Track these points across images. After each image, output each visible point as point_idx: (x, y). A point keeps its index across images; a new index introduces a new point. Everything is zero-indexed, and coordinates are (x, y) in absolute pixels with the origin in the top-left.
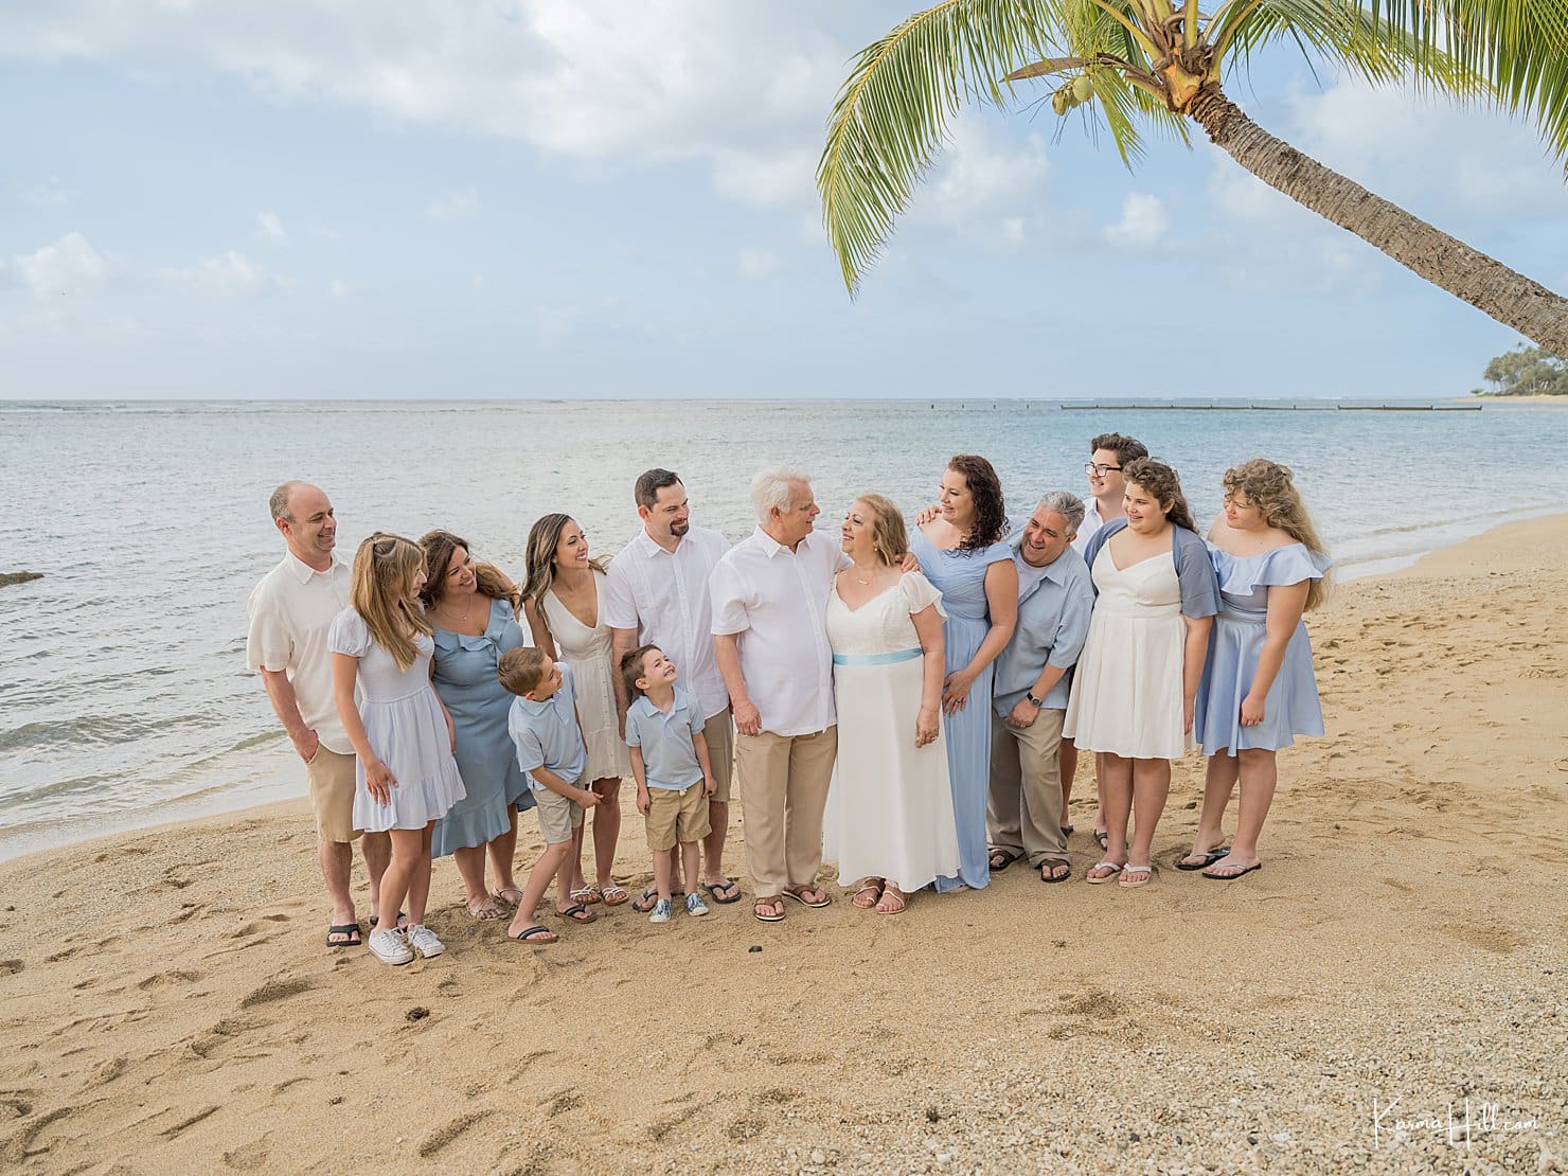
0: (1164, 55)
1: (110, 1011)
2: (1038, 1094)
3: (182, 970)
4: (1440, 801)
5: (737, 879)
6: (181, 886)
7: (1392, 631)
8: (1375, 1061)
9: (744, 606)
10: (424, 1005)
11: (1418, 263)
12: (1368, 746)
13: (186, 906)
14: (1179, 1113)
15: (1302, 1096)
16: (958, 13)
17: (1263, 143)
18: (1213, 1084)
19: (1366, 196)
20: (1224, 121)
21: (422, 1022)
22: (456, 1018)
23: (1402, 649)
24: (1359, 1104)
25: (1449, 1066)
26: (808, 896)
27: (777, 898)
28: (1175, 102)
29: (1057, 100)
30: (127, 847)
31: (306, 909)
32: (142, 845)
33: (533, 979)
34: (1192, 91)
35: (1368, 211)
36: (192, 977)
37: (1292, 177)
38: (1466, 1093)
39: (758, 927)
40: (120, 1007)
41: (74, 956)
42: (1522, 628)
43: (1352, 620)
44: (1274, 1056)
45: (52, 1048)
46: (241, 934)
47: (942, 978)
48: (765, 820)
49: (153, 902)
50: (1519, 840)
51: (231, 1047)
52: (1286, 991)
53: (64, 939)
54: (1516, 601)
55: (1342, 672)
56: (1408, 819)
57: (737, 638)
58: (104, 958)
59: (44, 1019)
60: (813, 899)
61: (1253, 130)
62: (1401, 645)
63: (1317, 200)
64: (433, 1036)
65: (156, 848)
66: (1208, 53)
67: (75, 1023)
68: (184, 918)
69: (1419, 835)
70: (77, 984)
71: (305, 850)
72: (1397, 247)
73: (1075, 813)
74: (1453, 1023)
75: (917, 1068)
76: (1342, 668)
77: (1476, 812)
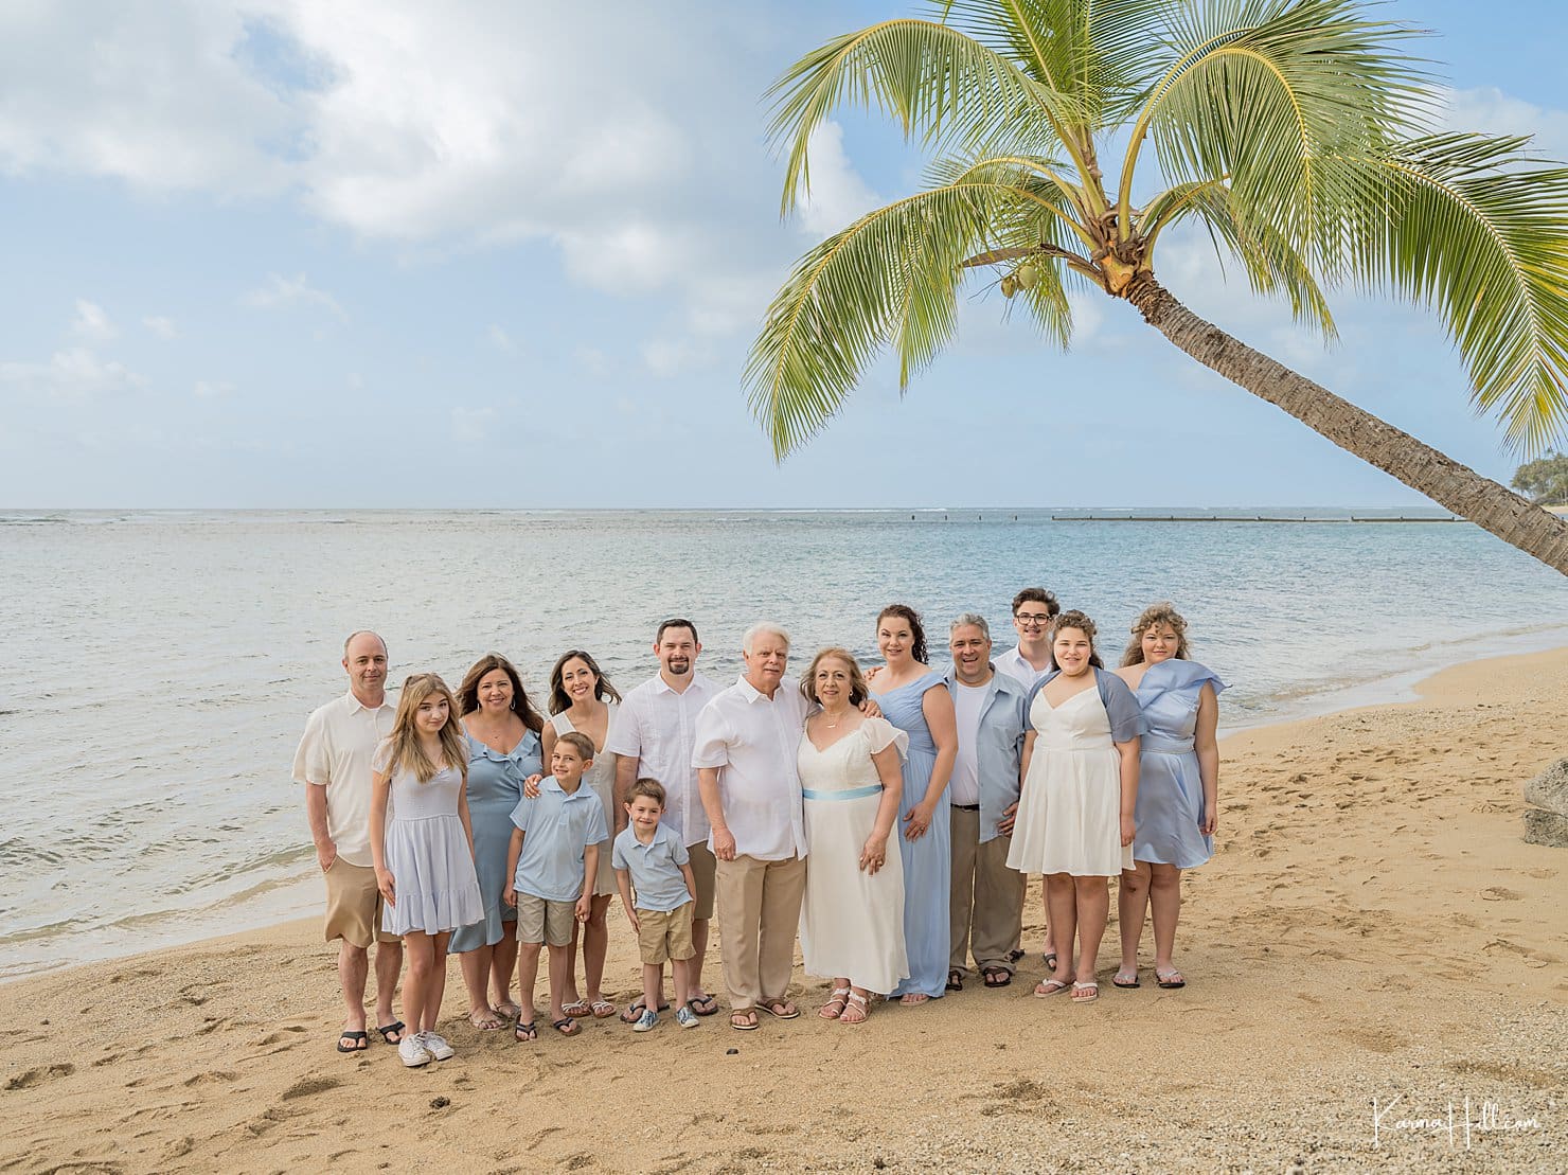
0: (1101, 247)
1: (164, 1103)
2: (966, 1151)
3: (223, 1071)
4: (1366, 928)
5: (714, 996)
6: (198, 1003)
7: (1362, 766)
8: (1246, 1128)
9: (725, 745)
10: (445, 1096)
11: (1333, 434)
12: (1312, 877)
13: (208, 1020)
14: (1078, 1163)
15: (1179, 1152)
16: (912, 210)
17: (1192, 325)
18: (1109, 1144)
19: (1285, 374)
20: (1157, 306)
21: (445, 1109)
22: (473, 1106)
23: (1369, 783)
24: (1223, 1158)
25: (1304, 1131)
26: (779, 1009)
27: (752, 1010)
28: (1112, 287)
29: (1005, 285)
30: (140, 969)
31: (320, 1022)
32: (153, 967)
33: (537, 1077)
34: (1127, 279)
35: (1287, 388)
36: (231, 1077)
37: (1219, 356)
38: (1314, 1150)
39: (736, 1035)
40: (175, 1100)
41: (116, 1062)
42: (1493, 763)
43: (1326, 754)
44: (1165, 1125)
45: (125, 1131)
46: (265, 1043)
47: (895, 1073)
48: (740, 937)
49: (176, 1016)
50: (1428, 961)
51: (281, 1129)
52: (1190, 1081)
53: (104, 1047)
54: (1495, 734)
55: (1304, 806)
56: (1332, 943)
57: (718, 772)
58: (145, 1063)
59: (109, 1110)
60: (784, 1011)
61: (1183, 313)
62: (1368, 780)
63: (1242, 377)
64: (455, 1119)
65: (166, 970)
66: (1140, 246)
67: (138, 1113)
68: (209, 1030)
69: (1339, 957)
70: (128, 1083)
71: (308, 972)
72: (1315, 418)
73: (1028, 938)
74: (1321, 1103)
75: (870, 1134)
76: (1305, 802)
77: (1397, 936)
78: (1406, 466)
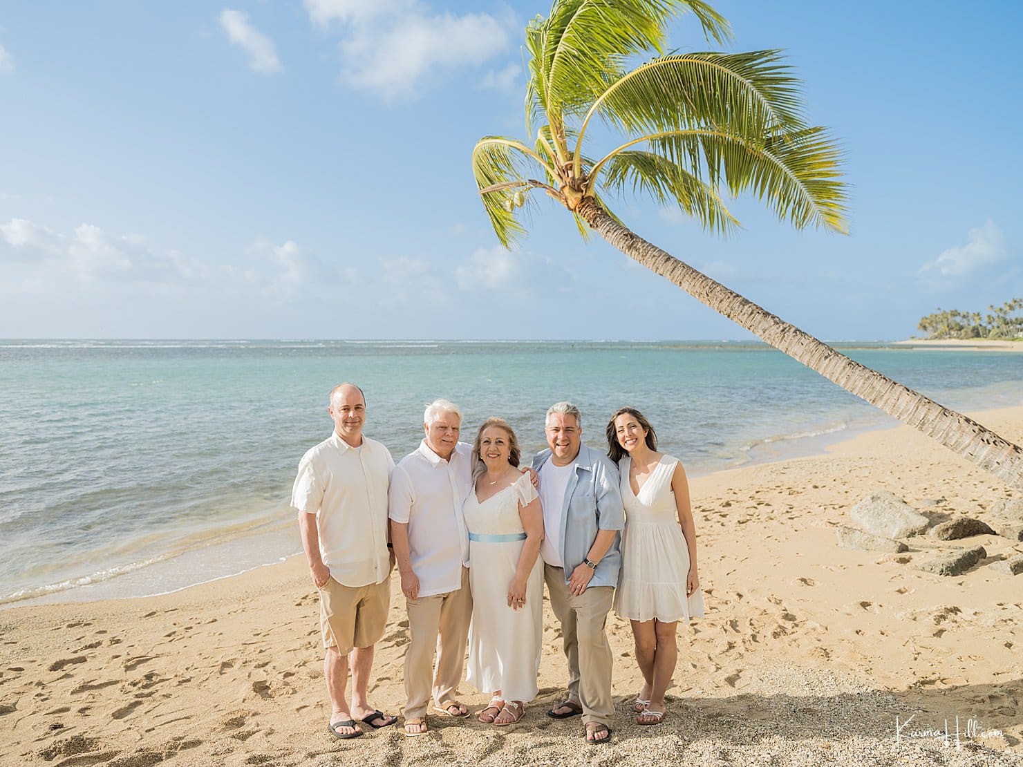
0: (563, 182)
20: (595, 217)
28: (570, 206)
34: (578, 201)
37: (631, 247)
66: (586, 181)
78: (739, 314)
